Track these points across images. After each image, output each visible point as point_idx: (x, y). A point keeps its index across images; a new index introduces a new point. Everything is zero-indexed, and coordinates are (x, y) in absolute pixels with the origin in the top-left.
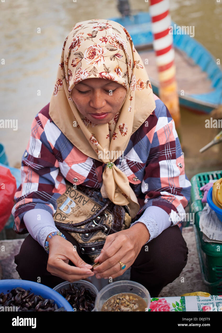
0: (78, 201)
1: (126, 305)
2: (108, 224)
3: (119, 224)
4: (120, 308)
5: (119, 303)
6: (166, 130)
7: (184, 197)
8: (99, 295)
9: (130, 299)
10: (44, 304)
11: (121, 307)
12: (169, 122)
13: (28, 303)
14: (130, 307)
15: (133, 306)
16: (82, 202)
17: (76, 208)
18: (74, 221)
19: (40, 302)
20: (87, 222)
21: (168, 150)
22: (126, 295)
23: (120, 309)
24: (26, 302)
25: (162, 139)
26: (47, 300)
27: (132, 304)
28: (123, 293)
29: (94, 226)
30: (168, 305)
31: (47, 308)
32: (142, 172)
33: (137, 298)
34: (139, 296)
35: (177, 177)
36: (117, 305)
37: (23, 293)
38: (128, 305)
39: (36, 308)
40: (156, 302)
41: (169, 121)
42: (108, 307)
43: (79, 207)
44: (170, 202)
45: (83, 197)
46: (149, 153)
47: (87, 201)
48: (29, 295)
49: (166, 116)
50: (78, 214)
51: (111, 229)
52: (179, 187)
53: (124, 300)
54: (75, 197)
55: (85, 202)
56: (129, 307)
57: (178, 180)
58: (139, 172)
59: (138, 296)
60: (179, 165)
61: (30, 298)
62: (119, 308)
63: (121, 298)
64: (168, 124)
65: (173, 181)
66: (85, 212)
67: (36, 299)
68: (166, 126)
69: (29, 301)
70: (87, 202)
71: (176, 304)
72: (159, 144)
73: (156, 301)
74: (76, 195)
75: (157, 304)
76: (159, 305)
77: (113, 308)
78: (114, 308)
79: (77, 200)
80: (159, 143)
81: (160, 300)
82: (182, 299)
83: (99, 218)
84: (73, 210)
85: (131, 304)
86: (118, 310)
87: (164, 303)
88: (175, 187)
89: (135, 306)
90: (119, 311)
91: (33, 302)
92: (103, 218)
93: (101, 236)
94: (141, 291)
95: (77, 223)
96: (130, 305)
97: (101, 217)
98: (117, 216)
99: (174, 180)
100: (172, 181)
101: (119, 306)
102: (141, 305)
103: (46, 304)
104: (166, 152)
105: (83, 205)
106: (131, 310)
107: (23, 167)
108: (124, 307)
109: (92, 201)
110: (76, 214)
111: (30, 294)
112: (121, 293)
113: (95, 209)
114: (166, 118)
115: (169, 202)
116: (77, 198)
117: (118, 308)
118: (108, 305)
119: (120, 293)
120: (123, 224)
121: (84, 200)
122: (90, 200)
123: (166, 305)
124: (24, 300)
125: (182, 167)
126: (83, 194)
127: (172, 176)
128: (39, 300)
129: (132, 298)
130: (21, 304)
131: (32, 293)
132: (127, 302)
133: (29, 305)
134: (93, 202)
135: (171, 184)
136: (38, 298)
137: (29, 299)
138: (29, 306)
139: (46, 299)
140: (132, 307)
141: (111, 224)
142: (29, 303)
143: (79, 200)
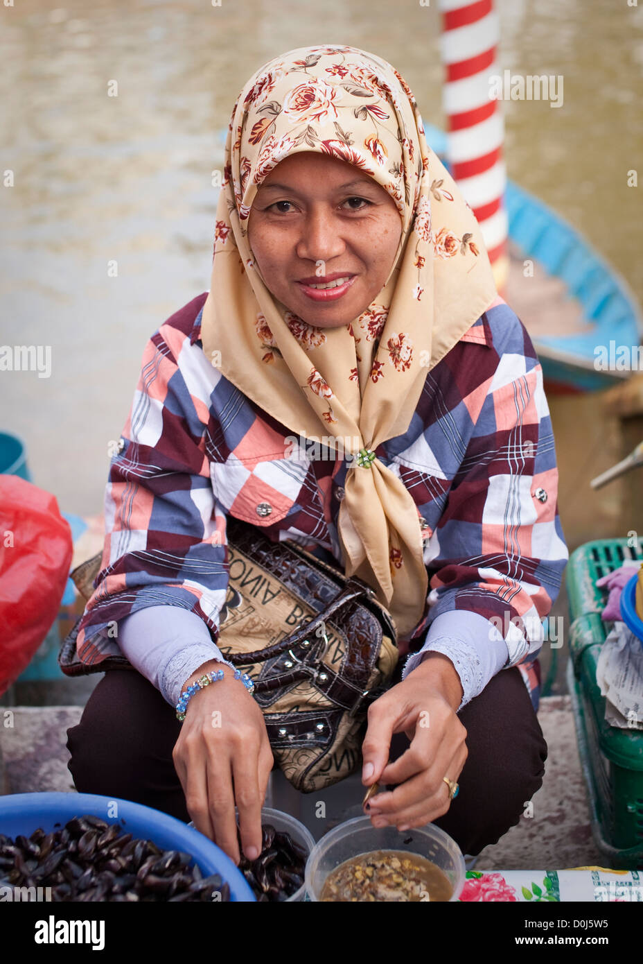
0: (251, 593)
1: (393, 884)
2: (331, 664)
3: (361, 665)
4: (377, 892)
5: (373, 876)
6: (519, 391)
7: (540, 589)
8: (316, 853)
9: (402, 866)
10: (162, 863)
11: (377, 887)
12: (527, 371)
13: (115, 858)
14: (404, 890)
15: (412, 888)
16: (261, 595)
17: (244, 611)
18: (233, 647)
19: (150, 859)
20: (271, 654)
21: (515, 446)
22: (392, 857)
23: (374, 894)
24: (110, 856)
25: (505, 415)
26: (171, 853)
27: (410, 880)
28: (383, 851)
29: (289, 664)
30: (508, 891)
31: (173, 874)
32: (441, 503)
33: (425, 866)
34: (430, 860)
35: (528, 528)
36: (368, 882)
37: (101, 831)
38: (398, 885)
39: (139, 873)
40: (476, 882)
41: (528, 368)
42: (339, 888)
43: (251, 610)
44: (506, 599)
45: (265, 580)
46: (464, 452)
47: (275, 592)
48: (119, 837)
49: (523, 353)
50: (248, 628)
51: (338, 678)
52: (529, 557)
53: (386, 871)
54: (244, 580)
55: (269, 596)
56: (401, 888)
57: (530, 536)
58: (432, 502)
59: (427, 860)
60: (537, 494)
61: (122, 845)
62: (372, 889)
63: (379, 865)
64: (526, 374)
65: (516, 537)
66: (267, 623)
67: (139, 850)
68: (519, 380)
69: (119, 854)
70: (274, 596)
71: (533, 890)
72: (496, 428)
73: (476, 879)
74: (247, 572)
75: (479, 888)
76: (483, 890)
77: (355, 891)
78: (359, 891)
79: (250, 587)
80: (495, 426)
81: (487, 877)
82: (550, 877)
83: (307, 643)
84: (235, 616)
85: (407, 881)
86: (368, 897)
87: (498, 885)
88: (520, 557)
89: (418, 887)
90: (372, 899)
91: (130, 858)
92: (318, 646)
93: (307, 697)
94: (436, 847)
95: (242, 652)
96: (403, 884)
97: (312, 640)
98: (357, 641)
99: (520, 534)
100: (513, 537)
101: (372, 884)
102: (434, 885)
103: (167, 865)
104: (509, 453)
105: (264, 603)
106: (406, 897)
107: (111, 484)
108: (388, 889)
109: (290, 593)
110: (241, 629)
111: (121, 836)
112: (378, 849)
113: (296, 617)
114: (523, 358)
115: (501, 599)
116: (248, 583)
117: (369, 890)
118: (339, 881)
119: (375, 849)
120: (373, 667)
121: (267, 591)
122: (283, 590)
123: (504, 892)
124: (105, 851)
125: (545, 501)
126: (266, 571)
127: (516, 523)
128: (146, 854)
129: (409, 865)
130: (95, 861)
131: (125, 833)
132: (394, 876)
133: (120, 864)
134: (292, 598)
135: (509, 545)
136: (146, 846)
137: (118, 849)
138: (119, 867)
139: (169, 850)
140: (409, 888)
141: (338, 664)
142: (120, 859)
143: (253, 590)
